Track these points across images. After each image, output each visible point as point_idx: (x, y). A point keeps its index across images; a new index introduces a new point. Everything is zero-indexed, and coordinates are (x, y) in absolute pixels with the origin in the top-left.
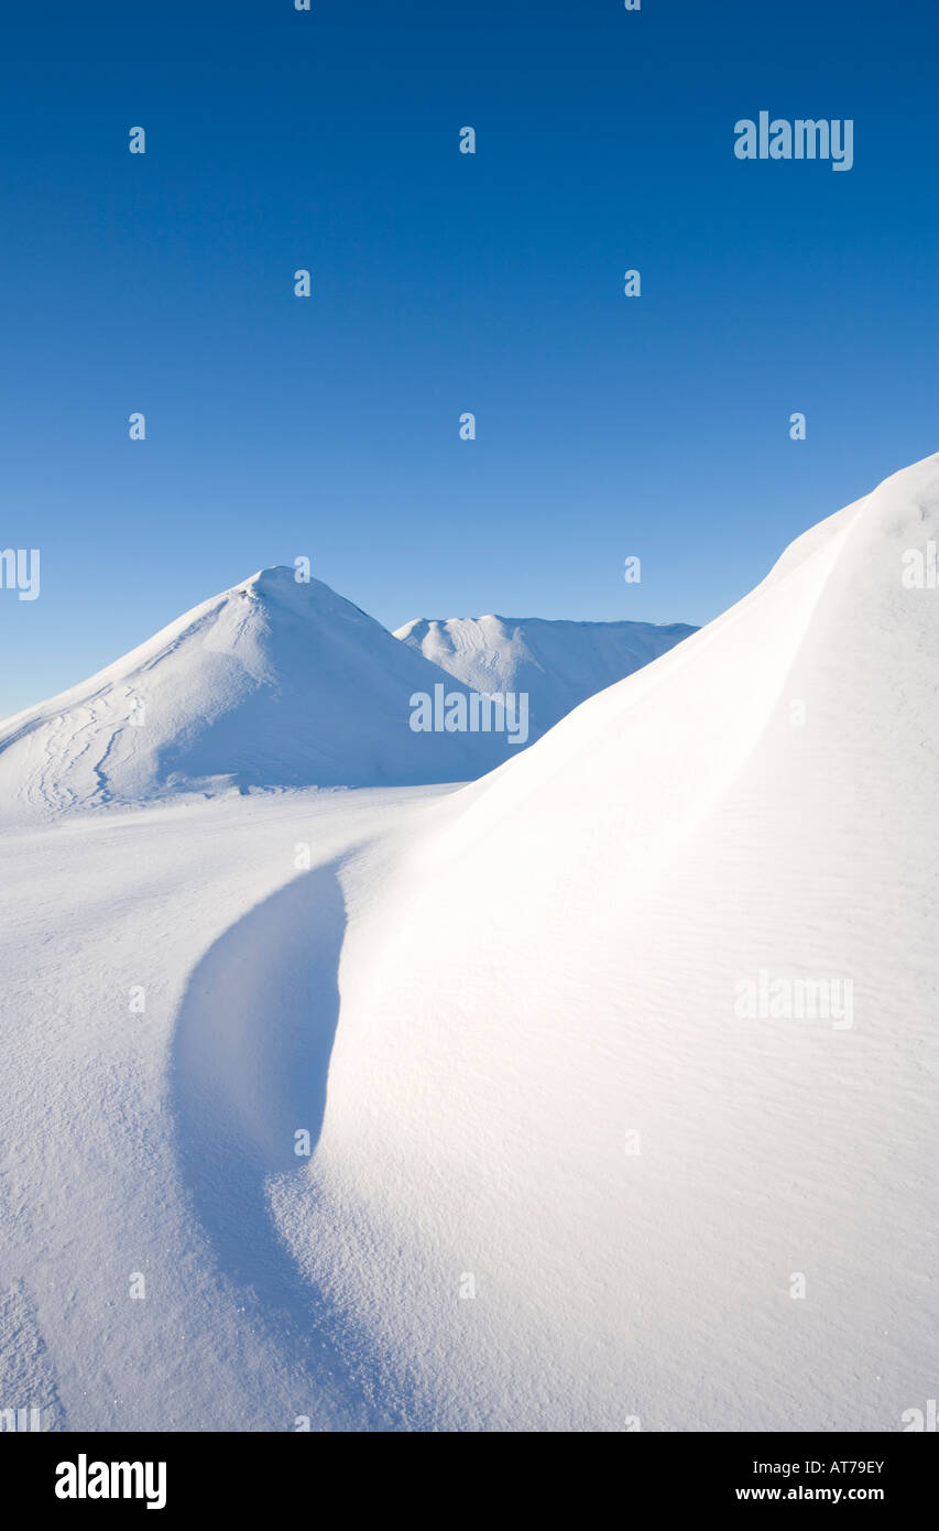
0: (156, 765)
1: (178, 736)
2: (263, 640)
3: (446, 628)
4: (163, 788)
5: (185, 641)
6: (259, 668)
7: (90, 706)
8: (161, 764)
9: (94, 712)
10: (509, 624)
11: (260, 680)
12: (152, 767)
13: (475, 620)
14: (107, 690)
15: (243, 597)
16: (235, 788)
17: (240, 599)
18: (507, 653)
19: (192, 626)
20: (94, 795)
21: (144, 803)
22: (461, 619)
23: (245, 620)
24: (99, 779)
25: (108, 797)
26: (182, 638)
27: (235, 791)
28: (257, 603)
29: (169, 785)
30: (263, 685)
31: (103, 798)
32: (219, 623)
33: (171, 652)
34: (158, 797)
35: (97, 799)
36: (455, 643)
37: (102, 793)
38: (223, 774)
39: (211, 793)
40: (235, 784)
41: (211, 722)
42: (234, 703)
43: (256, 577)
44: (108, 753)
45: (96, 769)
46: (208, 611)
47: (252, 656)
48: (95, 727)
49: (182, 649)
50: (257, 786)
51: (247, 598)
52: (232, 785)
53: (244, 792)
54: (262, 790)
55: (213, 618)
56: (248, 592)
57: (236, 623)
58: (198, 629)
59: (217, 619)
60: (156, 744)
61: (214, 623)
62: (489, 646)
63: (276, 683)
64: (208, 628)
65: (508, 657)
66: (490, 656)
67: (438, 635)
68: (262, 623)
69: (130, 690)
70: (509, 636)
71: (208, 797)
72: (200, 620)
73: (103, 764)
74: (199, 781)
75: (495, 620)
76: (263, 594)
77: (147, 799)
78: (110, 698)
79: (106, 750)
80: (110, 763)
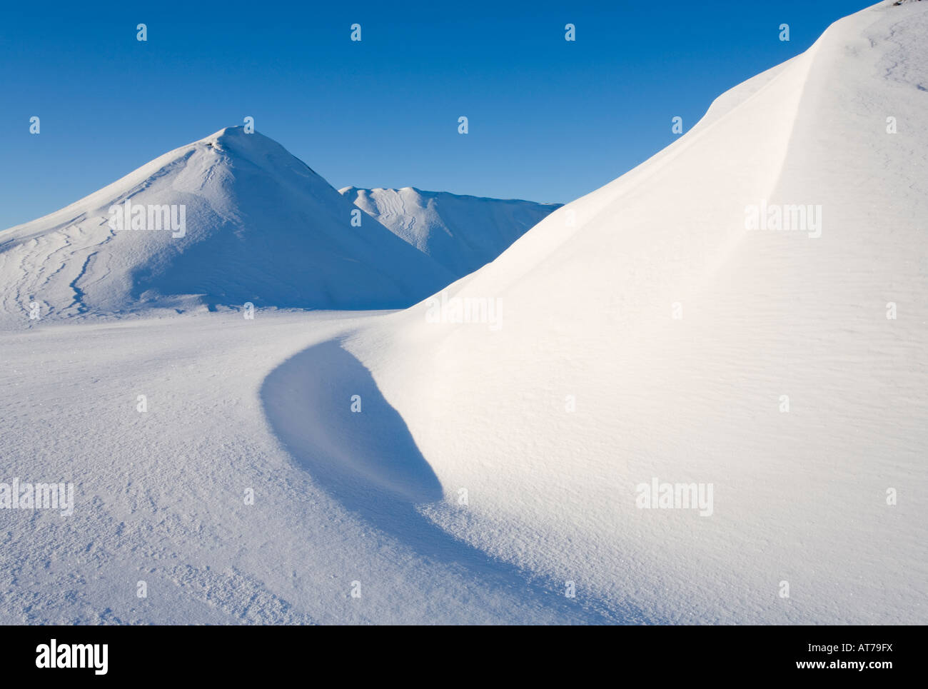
0: (130, 283)
1: (150, 260)
2: (226, 184)
3: (372, 195)
4: (138, 303)
5: (156, 182)
6: (225, 208)
7: (65, 231)
8: (135, 284)
9: (69, 237)
10: (424, 196)
11: (225, 217)
12: (127, 286)
13: (396, 191)
14: (82, 218)
15: (210, 148)
16: (203, 306)
17: (206, 149)
18: (422, 219)
19: (163, 169)
20: (70, 306)
21: (119, 315)
22: (385, 189)
23: (211, 168)
24: (76, 294)
25: (85, 309)
26: (153, 178)
27: (204, 309)
28: (223, 154)
29: (143, 301)
30: (228, 223)
31: (79, 309)
32: (187, 169)
33: (143, 190)
34: (132, 311)
35: (74, 310)
36: (379, 208)
37: (78, 305)
38: (192, 293)
39: (181, 309)
40: (204, 302)
41: (181, 251)
42: (201, 235)
43: (221, 132)
44: (84, 272)
45: (72, 285)
46: (177, 157)
47: (217, 197)
48: (70, 249)
49: (153, 188)
50: (223, 305)
51: (212, 149)
52: (201, 304)
53: (212, 309)
54: (228, 309)
55: (182, 164)
56: (214, 144)
57: (203, 170)
58: (167, 172)
59: (186, 165)
60: (129, 267)
61: (182, 168)
62: (407, 212)
63: (239, 221)
64: (177, 173)
65: (423, 223)
66: (408, 220)
67: (365, 200)
68: (227, 171)
69: (104, 220)
70: (424, 205)
71: (180, 312)
72: (170, 165)
73: (78, 281)
74: (170, 299)
75: (413, 191)
76: (226, 145)
77: (122, 312)
78: (83, 225)
79: (82, 270)
80: (85, 281)
